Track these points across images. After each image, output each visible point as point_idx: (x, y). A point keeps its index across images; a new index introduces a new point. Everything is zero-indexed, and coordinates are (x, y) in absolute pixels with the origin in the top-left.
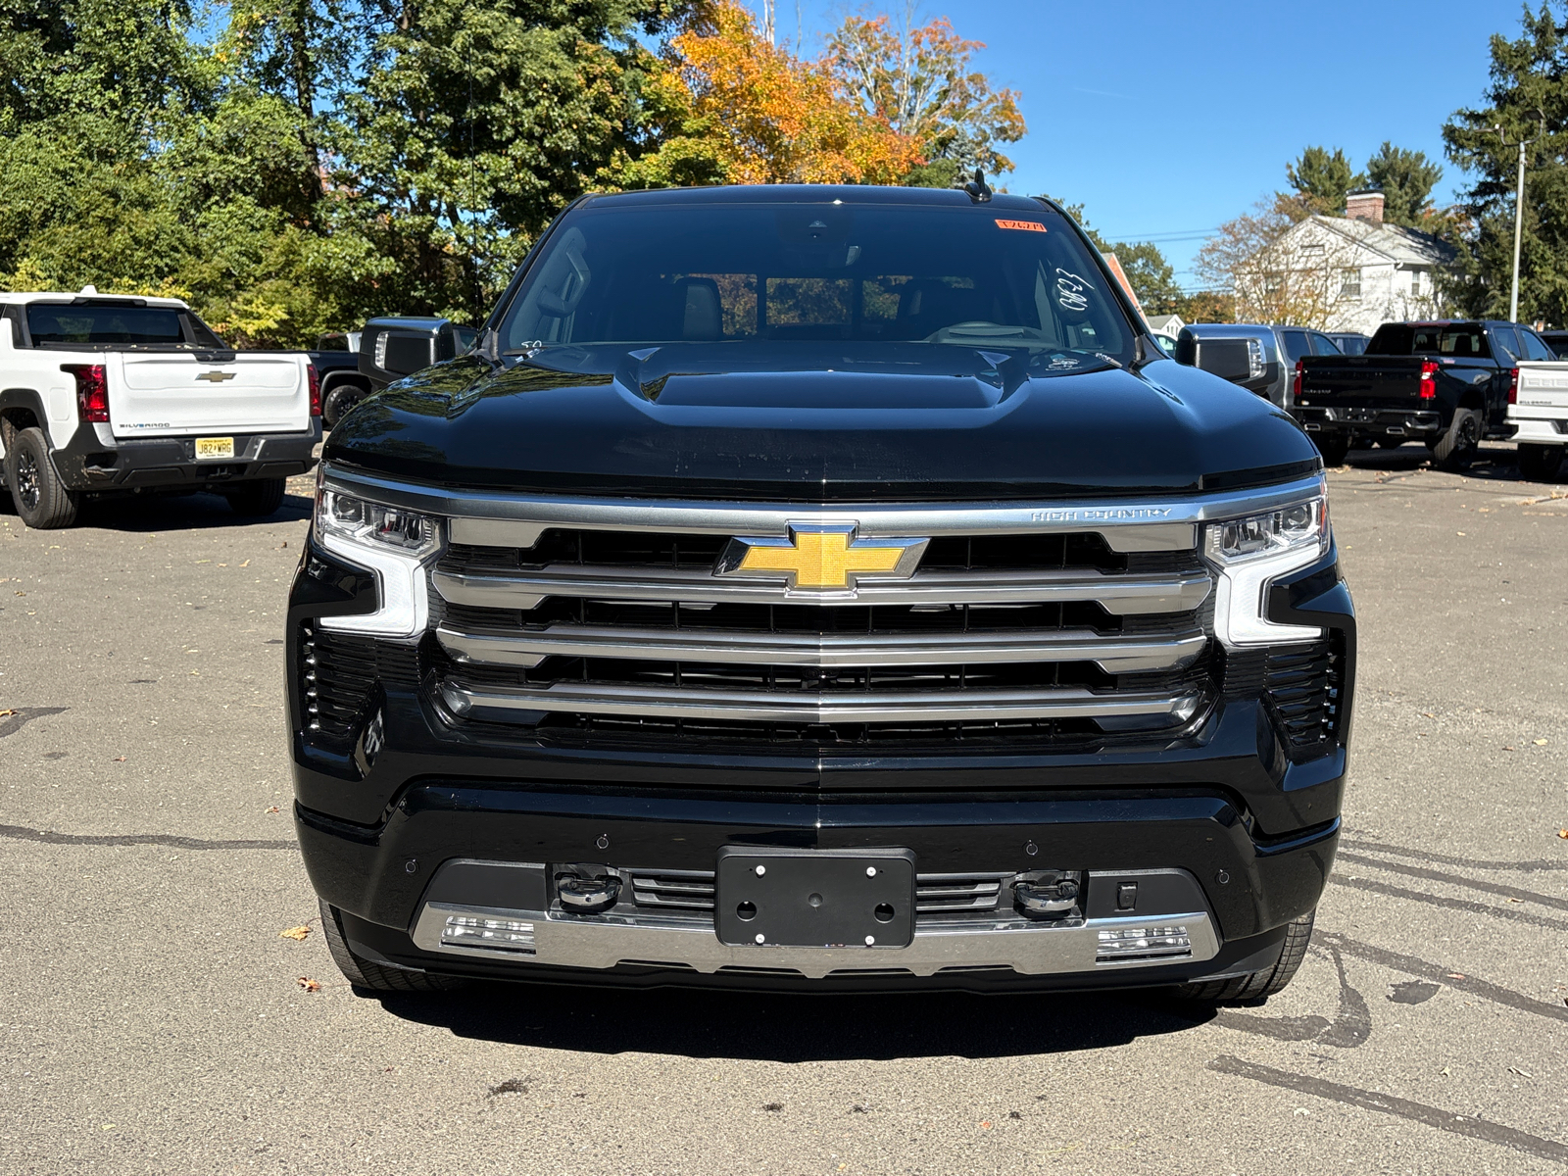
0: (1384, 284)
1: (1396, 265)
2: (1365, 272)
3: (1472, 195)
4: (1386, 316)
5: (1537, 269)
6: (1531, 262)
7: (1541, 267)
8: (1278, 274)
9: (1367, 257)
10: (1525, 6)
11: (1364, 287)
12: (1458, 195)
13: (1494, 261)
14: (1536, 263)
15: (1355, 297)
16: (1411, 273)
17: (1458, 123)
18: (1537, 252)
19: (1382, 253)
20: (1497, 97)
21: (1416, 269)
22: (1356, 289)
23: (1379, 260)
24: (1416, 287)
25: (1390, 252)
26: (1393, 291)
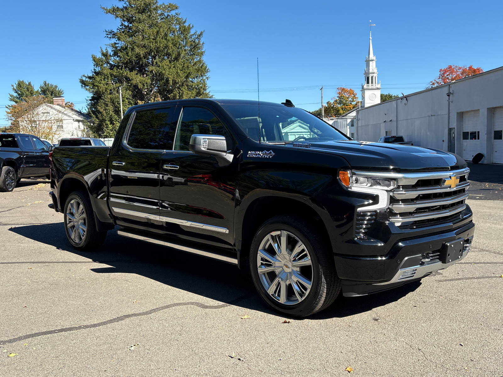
0: (70, 125)
1: (73, 120)
2: (64, 122)
3: (91, 100)
4: (72, 135)
5: (115, 122)
6: (113, 120)
7: (116, 122)
8: (35, 121)
9: (65, 117)
10: (101, 48)
11: (64, 126)
12: (87, 100)
13: (103, 119)
14: (114, 121)
15: (61, 129)
16: (77, 122)
17: (84, 79)
18: (114, 118)
19: (69, 116)
20: (95, 72)
21: (79, 121)
22: (62, 127)
23: (68, 118)
24: (79, 126)
25: (72, 116)
26: (73, 127)
